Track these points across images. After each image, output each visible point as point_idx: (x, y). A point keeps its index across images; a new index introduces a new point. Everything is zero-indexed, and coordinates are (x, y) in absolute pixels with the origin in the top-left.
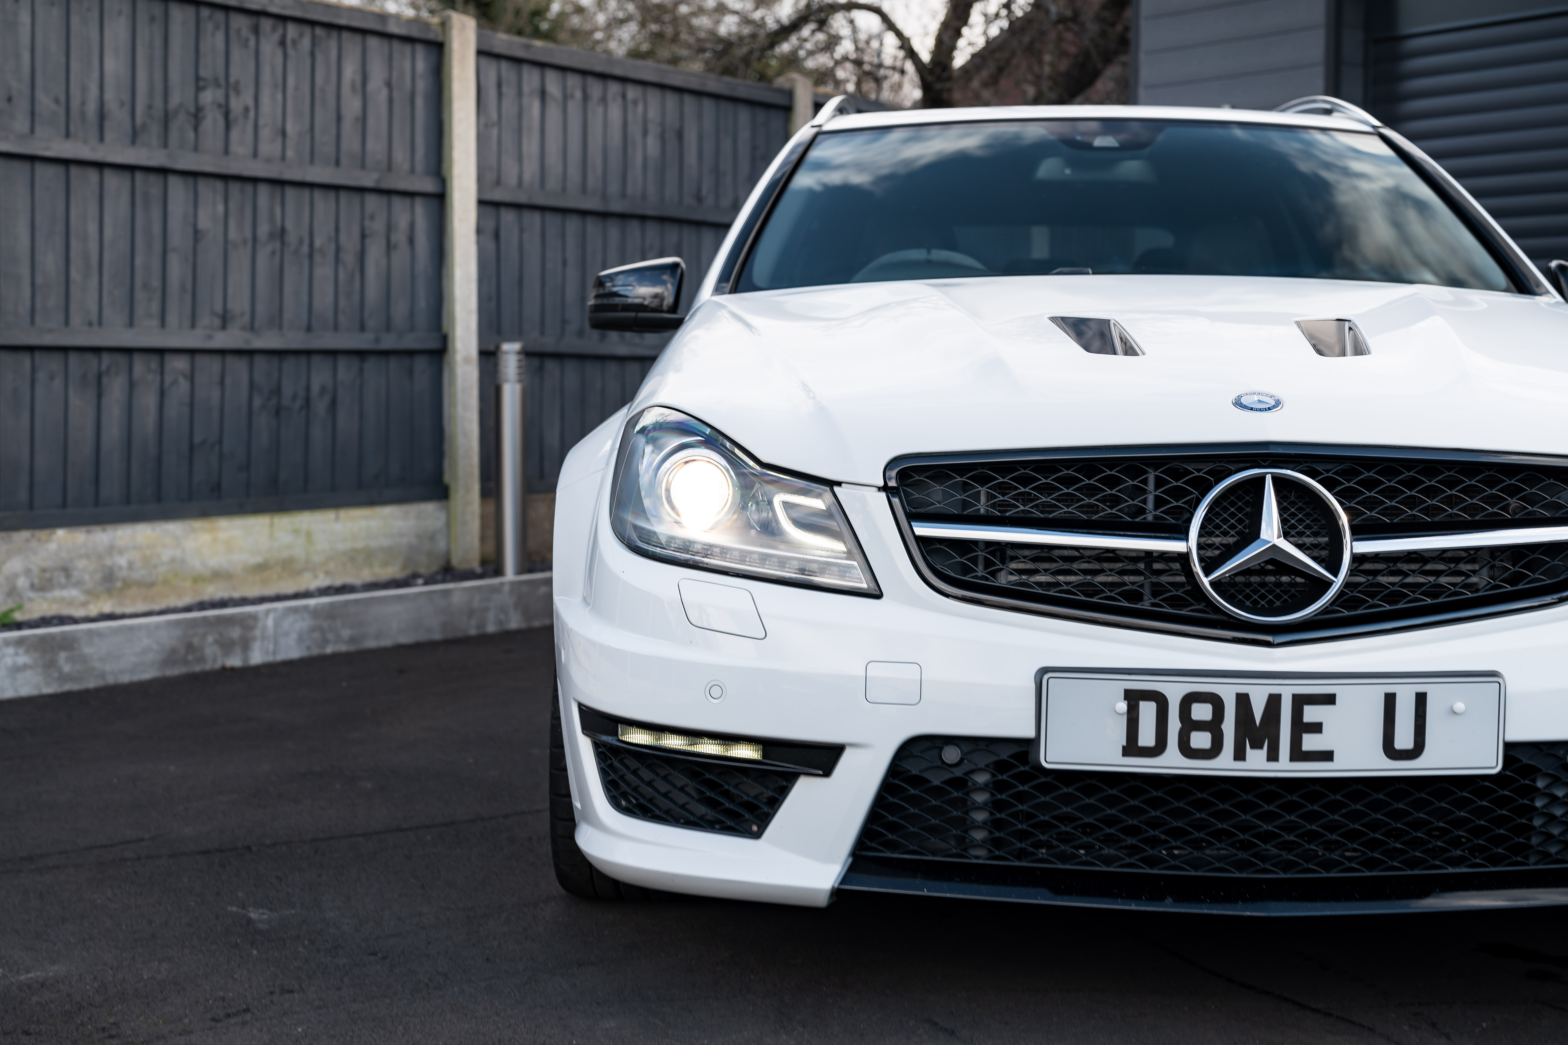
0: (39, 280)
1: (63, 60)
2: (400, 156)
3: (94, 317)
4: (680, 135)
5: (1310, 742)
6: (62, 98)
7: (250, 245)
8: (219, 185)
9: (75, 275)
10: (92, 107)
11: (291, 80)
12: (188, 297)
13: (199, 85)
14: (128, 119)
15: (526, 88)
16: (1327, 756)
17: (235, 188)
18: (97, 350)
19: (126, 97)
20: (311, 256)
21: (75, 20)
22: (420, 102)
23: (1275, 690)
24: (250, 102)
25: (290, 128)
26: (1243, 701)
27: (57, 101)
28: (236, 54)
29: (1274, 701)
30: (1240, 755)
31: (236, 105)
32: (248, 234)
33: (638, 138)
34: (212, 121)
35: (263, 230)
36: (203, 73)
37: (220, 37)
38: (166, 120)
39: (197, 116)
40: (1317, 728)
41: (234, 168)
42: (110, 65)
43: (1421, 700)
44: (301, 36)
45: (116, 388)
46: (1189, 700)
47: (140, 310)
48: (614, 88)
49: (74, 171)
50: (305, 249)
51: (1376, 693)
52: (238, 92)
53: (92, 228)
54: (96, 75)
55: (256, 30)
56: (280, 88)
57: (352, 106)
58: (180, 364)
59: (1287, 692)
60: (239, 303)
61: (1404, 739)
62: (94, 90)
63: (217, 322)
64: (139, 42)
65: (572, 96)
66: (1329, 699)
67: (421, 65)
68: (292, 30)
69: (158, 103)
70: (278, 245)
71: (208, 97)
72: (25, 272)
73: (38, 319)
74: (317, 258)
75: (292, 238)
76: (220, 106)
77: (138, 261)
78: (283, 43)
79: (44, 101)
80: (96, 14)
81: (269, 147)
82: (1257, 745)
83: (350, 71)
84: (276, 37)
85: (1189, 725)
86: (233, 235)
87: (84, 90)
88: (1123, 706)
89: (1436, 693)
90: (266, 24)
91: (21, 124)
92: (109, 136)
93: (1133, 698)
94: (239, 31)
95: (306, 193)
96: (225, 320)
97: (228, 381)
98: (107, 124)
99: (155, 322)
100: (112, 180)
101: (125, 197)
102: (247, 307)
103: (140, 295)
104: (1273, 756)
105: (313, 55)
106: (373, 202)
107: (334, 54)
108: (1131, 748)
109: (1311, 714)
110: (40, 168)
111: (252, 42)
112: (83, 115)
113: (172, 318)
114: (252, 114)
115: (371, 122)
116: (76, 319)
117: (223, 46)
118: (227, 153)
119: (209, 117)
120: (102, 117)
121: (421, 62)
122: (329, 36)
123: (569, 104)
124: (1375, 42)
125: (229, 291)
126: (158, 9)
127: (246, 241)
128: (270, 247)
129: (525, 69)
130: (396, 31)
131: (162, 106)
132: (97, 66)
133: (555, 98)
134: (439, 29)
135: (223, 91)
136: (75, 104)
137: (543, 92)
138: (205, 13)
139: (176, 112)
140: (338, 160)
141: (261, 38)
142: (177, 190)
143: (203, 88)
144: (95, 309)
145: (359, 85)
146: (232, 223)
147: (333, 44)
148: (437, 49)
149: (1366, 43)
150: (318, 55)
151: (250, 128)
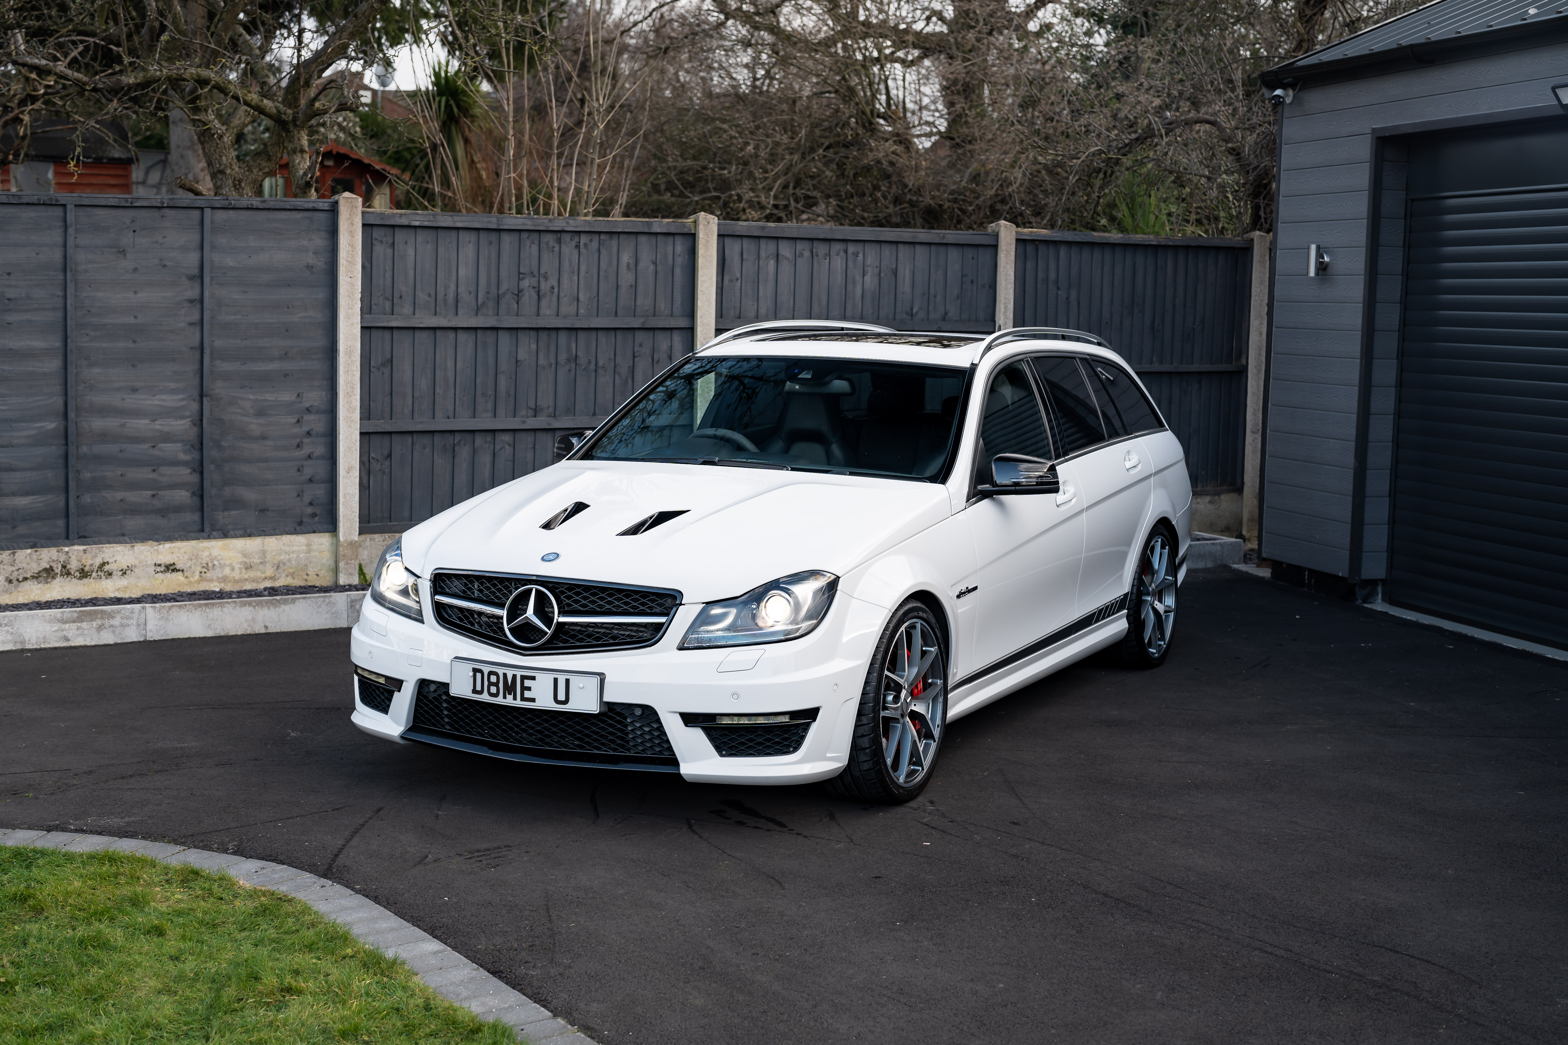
0: (417, 394)
1: (434, 272)
2: (662, 306)
3: (451, 414)
4: (895, 273)
5: (527, 694)
6: (433, 293)
7: (554, 366)
8: (533, 334)
9: (438, 390)
10: (451, 296)
11: (583, 268)
12: (512, 399)
13: (520, 276)
14: (474, 301)
15: (763, 254)
16: (533, 700)
17: (543, 335)
18: (452, 432)
19: (473, 289)
20: (596, 371)
21: (441, 250)
22: (678, 271)
23: (515, 673)
24: (555, 284)
25: (581, 297)
26: (505, 675)
27: (429, 295)
28: (545, 256)
29: (514, 676)
30: (505, 697)
31: (545, 286)
32: (553, 361)
33: (858, 278)
34: (528, 297)
35: (563, 357)
36: (522, 271)
37: (534, 249)
38: (498, 298)
39: (518, 295)
40: (529, 689)
41: (541, 323)
42: (462, 272)
43: (567, 681)
44: (591, 240)
45: (464, 453)
46: (491, 673)
47: (480, 408)
48: (837, 247)
49: (438, 333)
50: (593, 367)
51: (550, 677)
52: (546, 279)
53: (450, 364)
54: (454, 278)
55: (559, 241)
56: (576, 273)
57: (626, 278)
58: (507, 438)
59: (519, 673)
60: (546, 401)
61: (561, 697)
62: (453, 287)
63: (531, 412)
64: (481, 257)
65: (801, 255)
66: (533, 678)
67: (679, 248)
68: (584, 239)
69: (494, 290)
70: (573, 365)
71: (525, 283)
72: (409, 390)
73: (416, 416)
74: (601, 372)
75: (583, 360)
76: (534, 288)
77: (478, 380)
78: (578, 247)
79: (422, 296)
80: (455, 245)
81: (567, 308)
82: (510, 694)
83: (626, 258)
84: (574, 243)
85: (491, 684)
86: (542, 361)
87: (446, 287)
88: (471, 674)
89: (574, 679)
90: (566, 238)
91: (407, 309)
92: (460, 312)
93: (475, 671)
94: (547, 244)
95: (594, 334)
96: (536, 412)
97: (537, 446)
98: (460, 305)
99: (490, 414)
100: (462, 336)
101: (471, 345)
102: (551, 404)
103: (480, 399)
104: (515, 698)
105: (599, 250)
106: (640, 336)
107: (615, 249)
108: (475, 691)
109: (527, 683)
110: (418, 334)
111: (557, 249)
112: (445, 301)
113: (501, 412)
114: (556, 290)
115: (641, 287)
116: (439, 414)
117: (537, 253)
118: (538, 315)
119: (527, 295)
120: (457, 301)
121: (680, 247)
122: (611, 239)
123: (799, 260)
124: (1413, 200)
125: (539, 394)
126: (494, 237)
127: (551, 365)
128: (567, 368)
129: (763, 242)
130: (659, 231)
131: (496, 292)
132: (454, 273)
133: (787, 259)
134: (692, 225)
135: (536, 279)
136: (440, 296)
137: (778, 255)
138: (524, 235)
139: (504, 294)
140: (616, 312)
141: (563, 246)
142: (505, 339)
143: (523, 279)
144: (451, 409)
145: (632, 266)
146: (541, 355)
147: (614, 243)
148: (692, 237)
149: (1406, 200)
150: (603, 251)
151: (555, 299)
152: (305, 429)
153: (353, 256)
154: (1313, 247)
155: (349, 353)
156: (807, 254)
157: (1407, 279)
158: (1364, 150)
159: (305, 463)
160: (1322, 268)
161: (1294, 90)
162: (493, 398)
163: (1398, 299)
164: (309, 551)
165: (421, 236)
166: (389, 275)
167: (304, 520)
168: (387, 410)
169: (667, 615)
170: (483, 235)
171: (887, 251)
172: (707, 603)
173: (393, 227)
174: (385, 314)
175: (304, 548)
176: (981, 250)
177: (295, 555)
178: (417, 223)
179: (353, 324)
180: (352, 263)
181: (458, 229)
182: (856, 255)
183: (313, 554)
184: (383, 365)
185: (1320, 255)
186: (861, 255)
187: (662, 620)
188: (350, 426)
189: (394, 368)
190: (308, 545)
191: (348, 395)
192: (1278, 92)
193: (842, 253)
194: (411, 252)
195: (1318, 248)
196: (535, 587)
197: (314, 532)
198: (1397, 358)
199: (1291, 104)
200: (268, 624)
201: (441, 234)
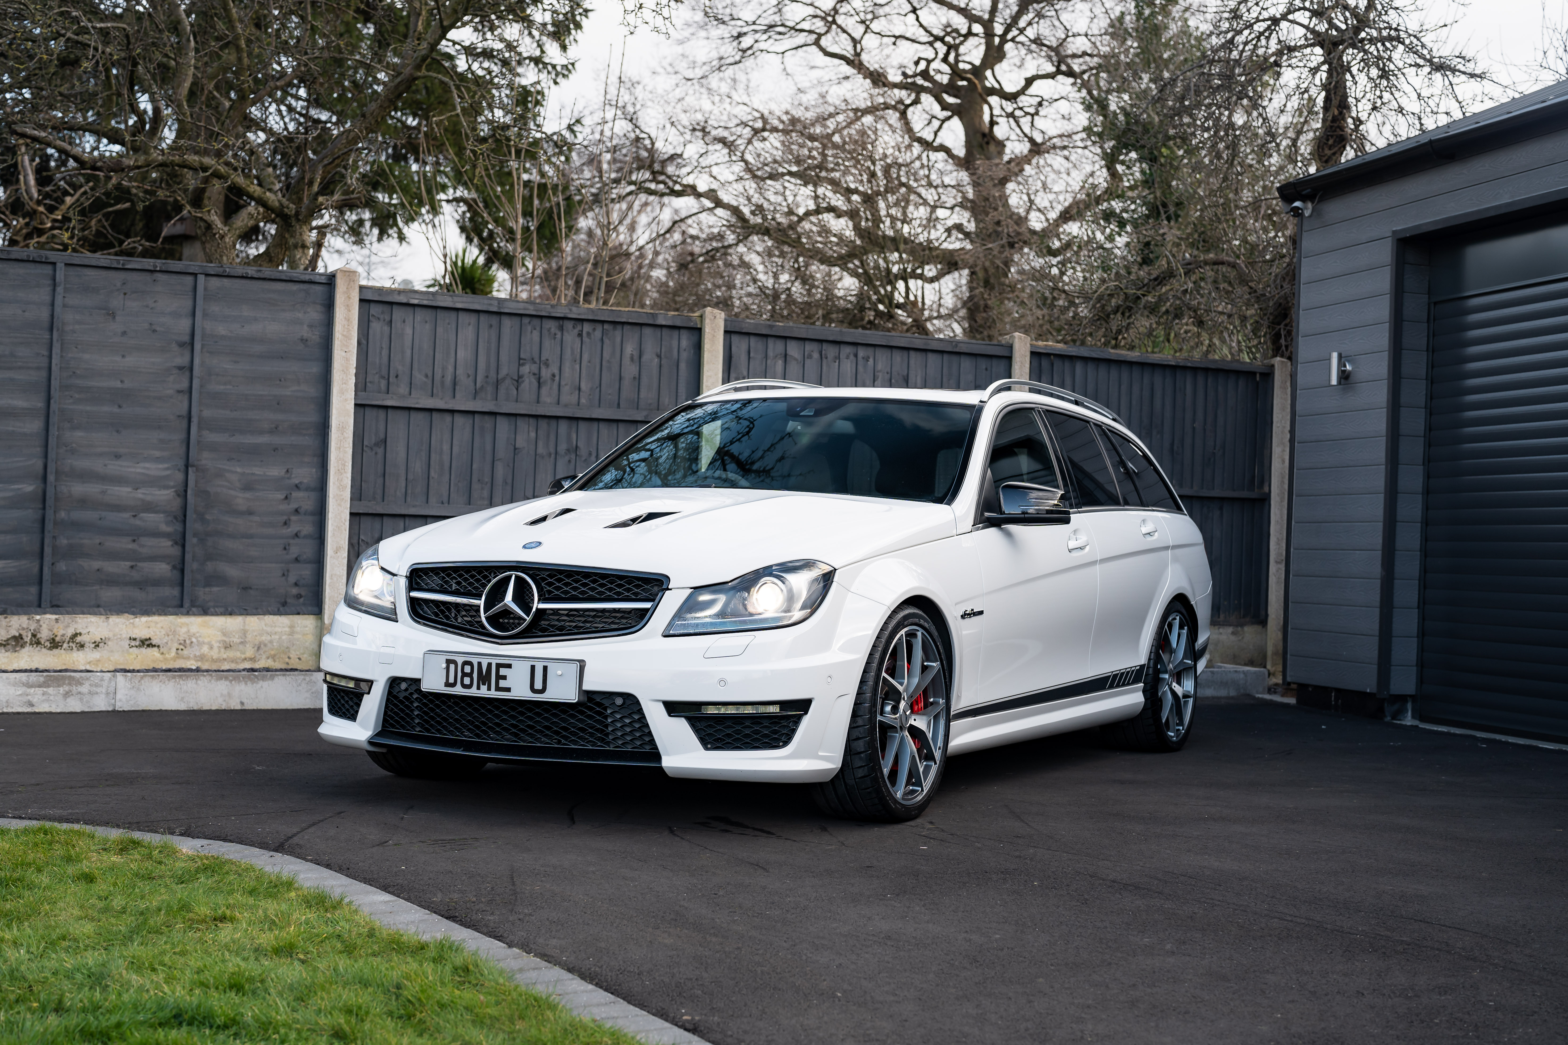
0: (410, 477)
1: (432, 353)
2: (666, 400)
3: (445, 499)
5: (502, 684)
6: (430, 374)
7: (553, 456)
8: (532, 421)
9: (432, 474)
10: (449, 378)
11: (586, 357)
12: (509, 488)
13: (521, 362)
14: (472, 384)
15: (771, 353)
16: (508, 690)
17: (543, 424)
19: (471, 372)
21: (440, 330)
22: (683, 366)
23: (490, 662)
24: (556, 372)
25: (583, 386)
26: (480, 664)
27: (427, 376)
28: (547, 343)
29: (490, 665)
30: (478, 688)
31: (545, 373)
32: (552, 450)
33: (869, 383)
34: (529, 383)
35: (563, 447)
36: (522, 356)
37: (536, 335)
38: (498, 383)
39: (518, 381)
40: (504, 678)
41: (540, 411)
42: (461, 354)
43: (545, 669)
44: (594, 329)
46: (464, 664)
47: (475, 495)
48: (846, 350)
49: (435, 415)
51: (527, 665)
52: (547, 365)
53: (446, 447)
54: (453, 360)
55: (561, 328)
56: (578, 361)
57: (630, 370)
59: (494, 662)
61: (538, 685)
62: (451, 369)
64: (480, 340)
65: (810, 357)
66: (509, 666)
67: (684, 343)
68: (587, 327)
69: (493, 374)
70: (573, 456)
71: (526, 369)
72: (403, 473)
73: (409, 499)
75: (583, 452)
76: (534, 374)
77: (474, 466)
78: (580, 335)
79: (419, 377)
80: (454, 326)
81: (568, 397)
82: (484, 684)
83: (630, 349)
84: (576, 331)
85: (464, 675)
86: (540, 450)
87: (444, 369)
88: (444, 665)
89: (551, 666)
90: (569, 325)
91: (403, 389)
92: (458, 395)
93: (449, 662)
94: (549, 330)
95: (595, 424)
98: (457, 388)
100: (459, 420)
101: (468, 429)
103: (476, 486)
104: (489, 689)
105: (602, 340)
107: (618, 339)
108: (447, 684)
109: (503, 671)
110: (413, 414)
111: (559, 336)
112: (443, 383)
114: (557, 378)
115: (644, 380)
116: (433, 500)
117: (538, 339)
118: (538, 402)
119: (527, 381)
120: (455, 384)
121: (685, 341)
122: (615, 329)
123: (808, 362)
124: (1435, 303)
125: (537, 484)
126: (494, 320)
127: (550, 454)
128: (567, 458)
129: (771, 342)
130: (664, 323)
131: (495, 376)
132: (453, 355)
133: (796, 360)
134: (698, 320)
135: (537, 366)
136: (438, 377)
137: (786, 355)
138: (526, 320)
139: (504, 379)
140: (619, 404)
141: (565, 333)
142: (503, 425)
143: (523, 365)
144: (446, 494)
145: (636, 357)
146: (540, 444)
147: (618, 333)
148: (697, 332)
149: (1429, 304)
150: (606, 341)
151: (555, 386)
152: (294, 506)
153: (349, 330)
154: (1335, 355)
155: (342, 429)
156: (816, 355)
157: (1432, 383)
158: (1385, 253)
159: (291, 541)
160: (1344, 376)
161: (1313, 203)
162: (489, 485)
163: (1423, 405)
164: (292, 633)
165: (420, 315)
166: (385, 352)
167: (289, 601)
168: (379, 492)
169: (653, 600)
170: (483, 317)
171: (898, 356)
172: (695, 588)
173: (391, 304)
174: (379, 392)
175: (287, 629)
176: (995, 362)
177: (277, 637)
178: (416, 302)
179: (346, 400)
180: (347, 337)
181: (457, 310)
182: (866, 359)
183: (296, 636)
184: (377, 444)
185: (1341, 364)
186: (871, 360)
187: (647, 605)
188: (340, 505)
189: (388, 448)
190: (292, 627)
191: (339, 472)
192: (1297, 204)
193: (852, 357)
194: (409, 331)
195: (1340, 357)
196: (514, 574)
197: (298, 614)
198: (1423, 464)
199: (1310, 216)
200: (245, 701)
201: (441, 314)
